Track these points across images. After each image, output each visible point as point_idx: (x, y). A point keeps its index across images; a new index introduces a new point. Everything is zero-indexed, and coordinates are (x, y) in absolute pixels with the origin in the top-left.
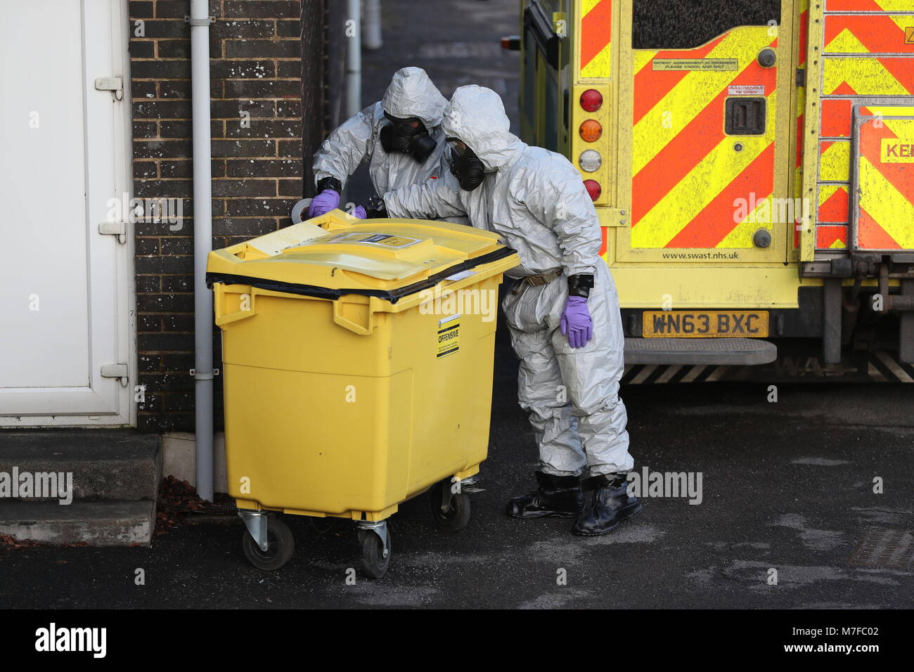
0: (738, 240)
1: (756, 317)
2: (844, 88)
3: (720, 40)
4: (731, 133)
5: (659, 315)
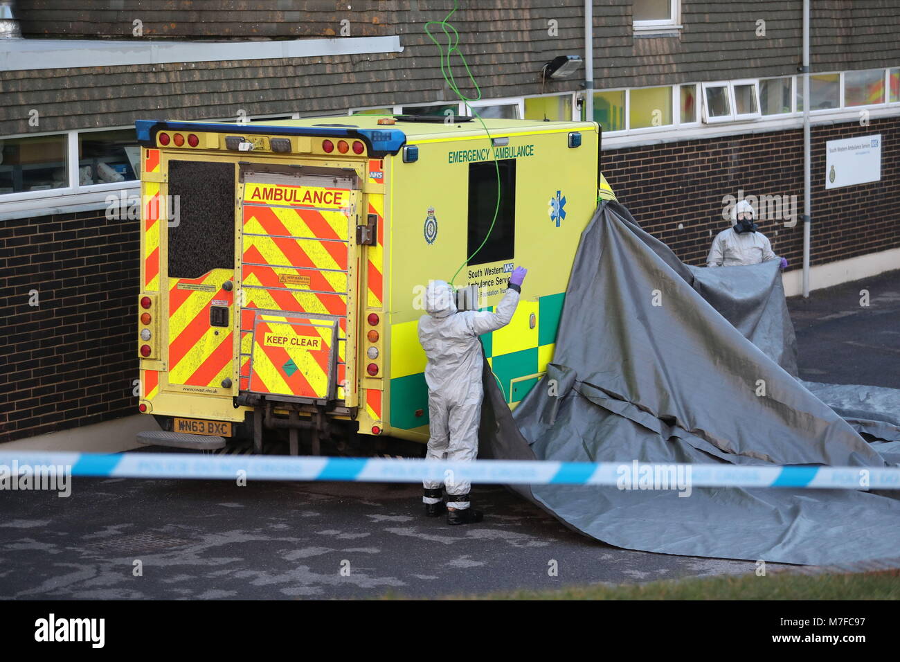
0: (215, 383)
1: (226, 426)
2: (252, 304)
3: (207, 275)
4: (213, 325)
5: (182, 420)
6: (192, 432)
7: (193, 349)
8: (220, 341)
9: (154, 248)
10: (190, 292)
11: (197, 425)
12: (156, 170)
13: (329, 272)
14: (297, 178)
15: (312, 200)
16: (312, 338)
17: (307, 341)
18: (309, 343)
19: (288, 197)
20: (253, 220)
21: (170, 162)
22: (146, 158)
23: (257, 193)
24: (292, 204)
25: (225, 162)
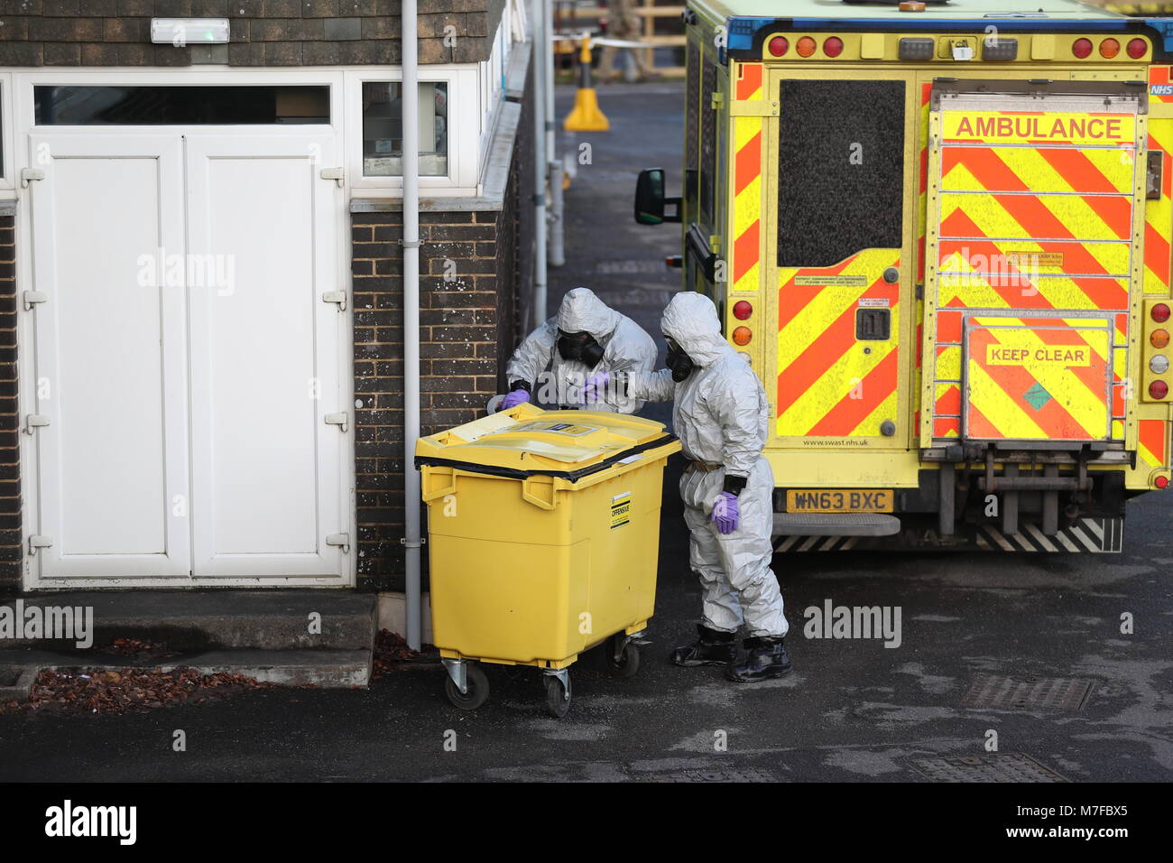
0: (867, 429)
1: (883, 495)
2: (956, 302)
3: (851, 260)
4: (860, 339)
5: (800, 493)
6: (820, 509)
7: (825, 378)
8: (875, 363)
9: (750, 222)
10: (818, 290)
11: (830, 498)
12: (758, 96)
13: (1097, 244)
14: (1038, 99)
15: (1068, 133)
16: (1073, 349)
17: (1064, 354)
18: (1068, 356)
19: (1023, 130)
20: (960, 170)
21: (784, 83)
22: (737, 79)
23: (965, 127)
24: (1030, 142)
25: (886, 79)
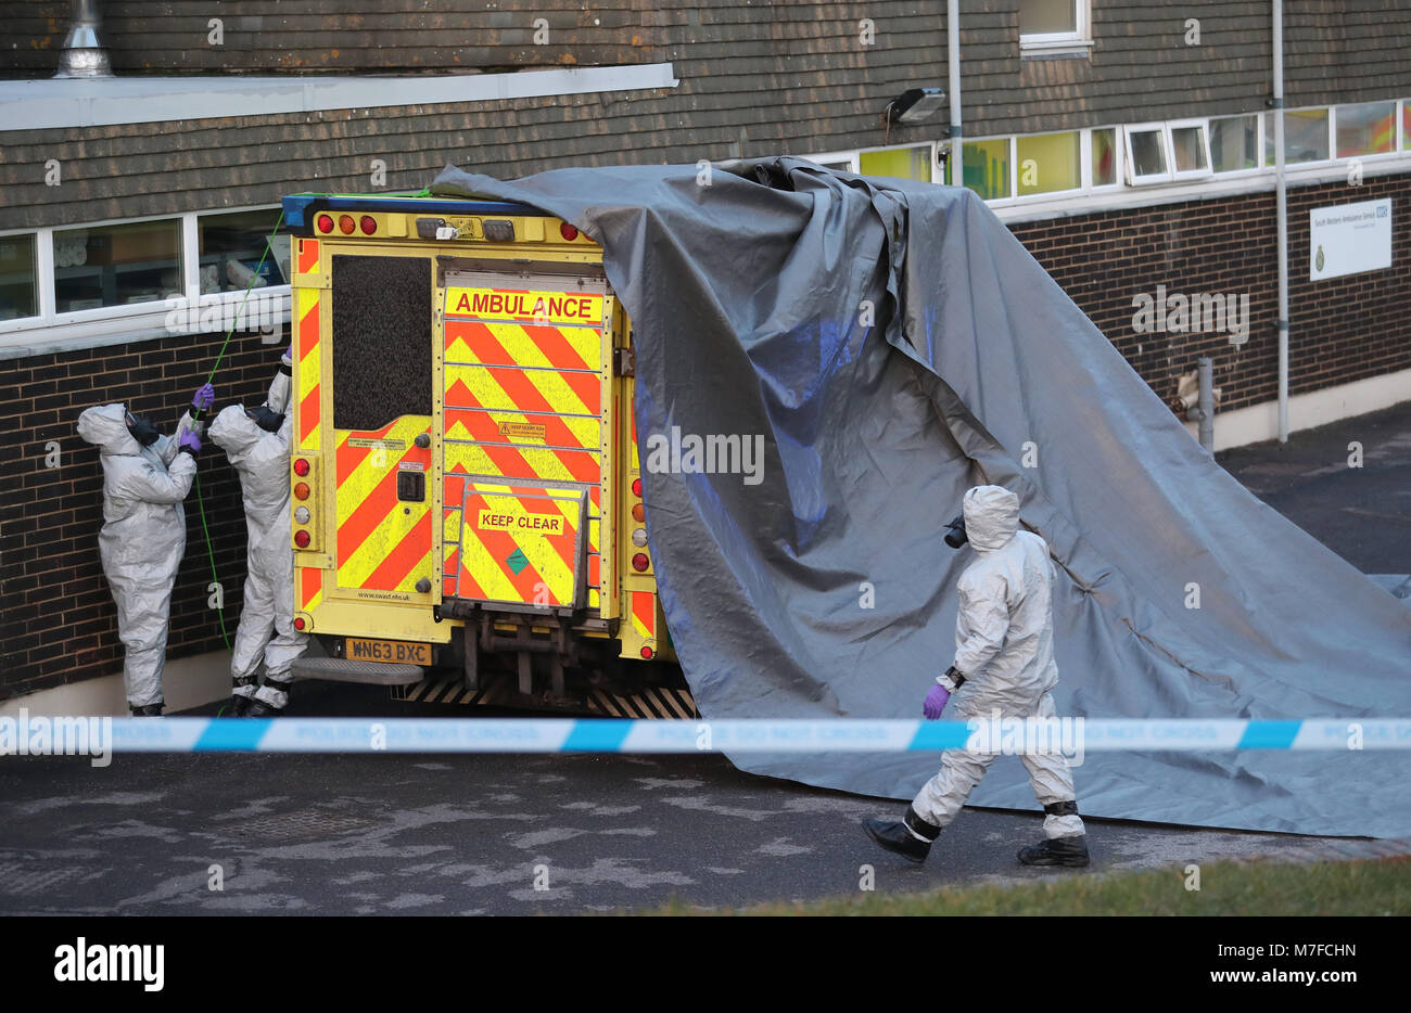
0: (407, 586)
1: (423, 648)
2: (459, 468)
3: (393, 425)
4: (402, 499)
5: (357, 642)
6: (374, 659)
7: (373, 535)
8: (413, 523)
9: (312, 387)
10: (366, 451)
11: (381, 649)
12: (314, 270)
13: (573, 418)
14: (524, 278)
15: (547, 311)
16: (550, 517)
17: (542, 522)
18: (546, 525)
19: (511, 308)
20: (459, 343)
21: (334, 258)
22: (298, 253)
23: (464, 303)
24: (516, 318)
25: (416, 256)
